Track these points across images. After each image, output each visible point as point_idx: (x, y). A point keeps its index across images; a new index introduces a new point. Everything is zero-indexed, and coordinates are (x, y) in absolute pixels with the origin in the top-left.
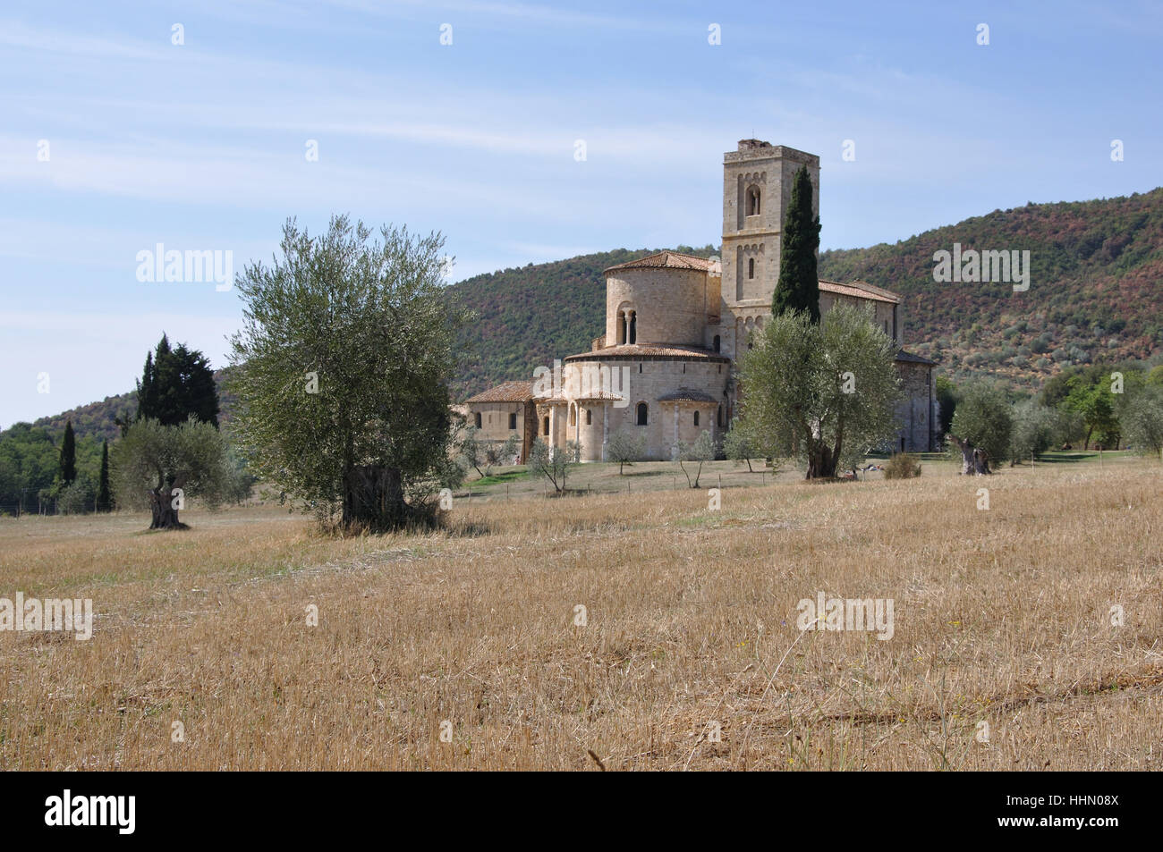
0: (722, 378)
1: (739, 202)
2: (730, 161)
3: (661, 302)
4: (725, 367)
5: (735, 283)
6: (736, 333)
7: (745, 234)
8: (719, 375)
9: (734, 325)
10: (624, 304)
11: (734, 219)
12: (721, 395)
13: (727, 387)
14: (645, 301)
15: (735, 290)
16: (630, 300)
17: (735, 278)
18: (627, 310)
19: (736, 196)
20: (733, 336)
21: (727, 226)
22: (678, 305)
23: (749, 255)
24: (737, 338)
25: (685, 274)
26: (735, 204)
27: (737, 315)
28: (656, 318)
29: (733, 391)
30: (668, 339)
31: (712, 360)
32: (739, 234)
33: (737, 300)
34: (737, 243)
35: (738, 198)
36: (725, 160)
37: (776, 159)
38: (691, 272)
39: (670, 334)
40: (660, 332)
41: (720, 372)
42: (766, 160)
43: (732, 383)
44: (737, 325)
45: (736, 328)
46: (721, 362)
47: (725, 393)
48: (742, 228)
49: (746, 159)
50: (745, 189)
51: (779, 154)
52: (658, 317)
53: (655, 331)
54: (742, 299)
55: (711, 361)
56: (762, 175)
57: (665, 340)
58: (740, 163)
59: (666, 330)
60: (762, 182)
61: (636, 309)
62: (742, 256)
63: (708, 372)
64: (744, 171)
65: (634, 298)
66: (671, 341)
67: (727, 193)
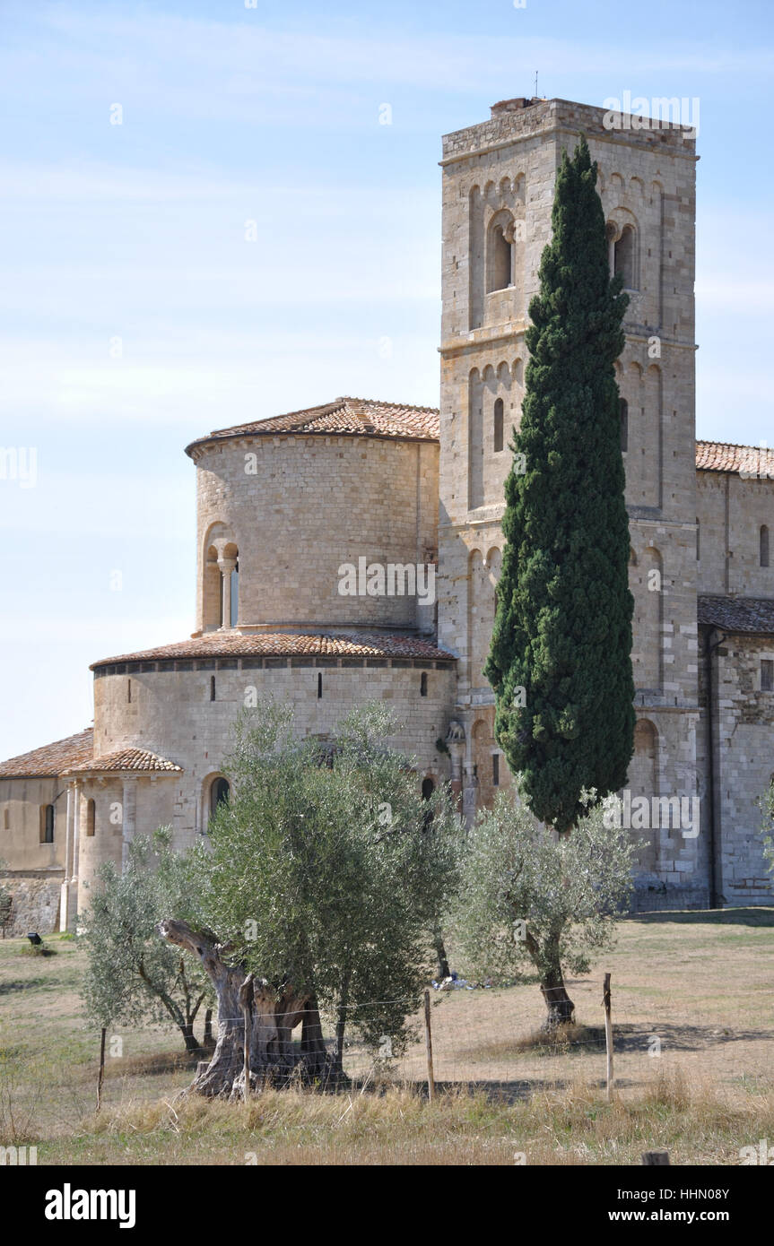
0: (431, 707)
1: (472, 260)
2: (454, 156)
3: (294, 521)
4: (438, 679)
5: (466, 465)
6: (470, 592)
7: (485, 337)
8: (422, 700)
9: (464, 571)
10: (216, 530)
11: (463, 303)
12: (430, 750)
13: (447, 729)
14: (255, 519)
15: (465, 484)
16: (224, 518)
17: (466, 453)
18: (220, 543)
19: (467, 243)
20: (463, 597)
21: (450, 321)
22: (337, 528)
23: (494, 391)
24: (471, 603)
25: (355, 448)
26: (465, 263)
27: (471, 546)
28: (280, 562)
29: (461, 740)
30: (313, 612)
31: (400, 661)
32: (472, 338)
33: (471, 507)
34: (468, 362)
35: (471, 250)
36: (446, 153)
37: (545, 136)
38: (371, 443)
39: (317, 601)
40: (291, 595)
41: (423, 692)
42: (526, 140)
43: (459, 720)
44: (471, 570)
45: (469, 578)
46: (428, 666)
47: (442, 746)
48: (480, 326)
49: (485, 146)
50: (486, 225)
51: (549, 124)
52: (286, 557)
53: (277, 592)
54: (482, 504)
55: (394, 665)
56: (517, 184)
57: (302, 615)
58: (473, 156)
59: (307, 591)
60: (518, 201)
61: (236, 540)
62: (481, 393)
63: (388, 695)
64: (482, 176)
65: (232, 513)
66: (319, 618)
67: (449, 239)
